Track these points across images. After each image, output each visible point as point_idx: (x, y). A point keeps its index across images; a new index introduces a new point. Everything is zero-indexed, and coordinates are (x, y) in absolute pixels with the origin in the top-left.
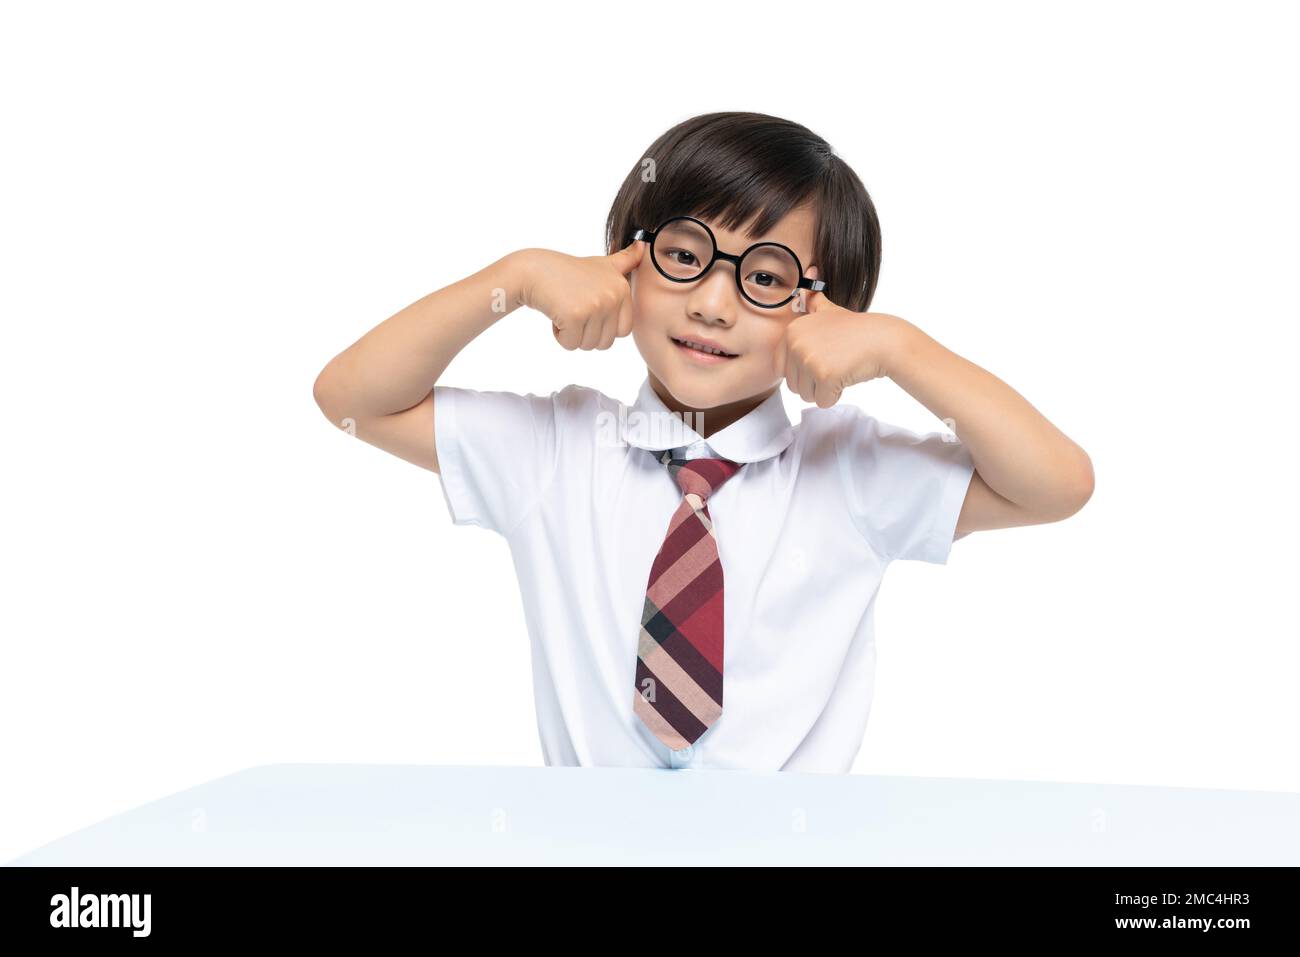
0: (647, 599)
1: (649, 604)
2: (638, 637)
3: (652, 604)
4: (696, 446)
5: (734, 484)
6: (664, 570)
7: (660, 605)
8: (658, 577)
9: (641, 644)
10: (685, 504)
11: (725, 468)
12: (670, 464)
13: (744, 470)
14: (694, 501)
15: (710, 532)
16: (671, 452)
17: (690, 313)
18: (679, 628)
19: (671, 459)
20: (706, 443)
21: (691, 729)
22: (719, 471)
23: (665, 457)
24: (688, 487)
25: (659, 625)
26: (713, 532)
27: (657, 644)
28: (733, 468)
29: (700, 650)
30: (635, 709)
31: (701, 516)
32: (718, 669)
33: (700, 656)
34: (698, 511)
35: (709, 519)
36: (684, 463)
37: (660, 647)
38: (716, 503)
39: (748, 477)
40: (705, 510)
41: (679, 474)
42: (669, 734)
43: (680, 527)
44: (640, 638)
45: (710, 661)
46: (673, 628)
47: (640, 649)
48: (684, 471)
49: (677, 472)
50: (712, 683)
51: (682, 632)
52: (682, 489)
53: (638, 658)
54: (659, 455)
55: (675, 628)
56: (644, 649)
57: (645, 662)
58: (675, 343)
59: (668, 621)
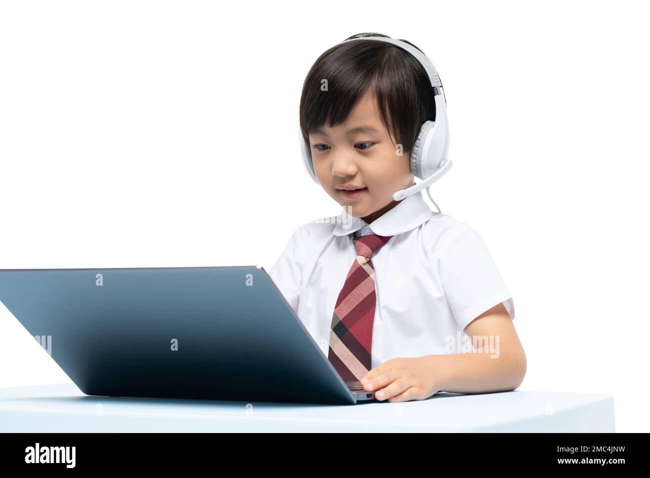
2: (329, 335)
3: (337, 317)
4: (365, 229)
5: (385, 249)
8: (341, 302)
9: (331, 339)
10: (357, 261)
12: (354, 240)
14: (361, 260)
18: (349, 330)
19: (355, 237)
20: (369, 227)
22: (377, 242)
24: (359, 252)
25: (340, 328)
26: (373, 275)
28: (385, 240)
29: (360, 341)
32: (369, 351)
33: (360, 345)
35: (373, 267)
37: (340, 340)
41: (357, 245)
45: (365, 347)
46: (347, 330)
48: (358, 242)
50: (366, 359)
51: (352, 332)
53: (330, 347)
56: (332, 342)
57: (333, 349)
58: (339, 190)
59: (344, 326)
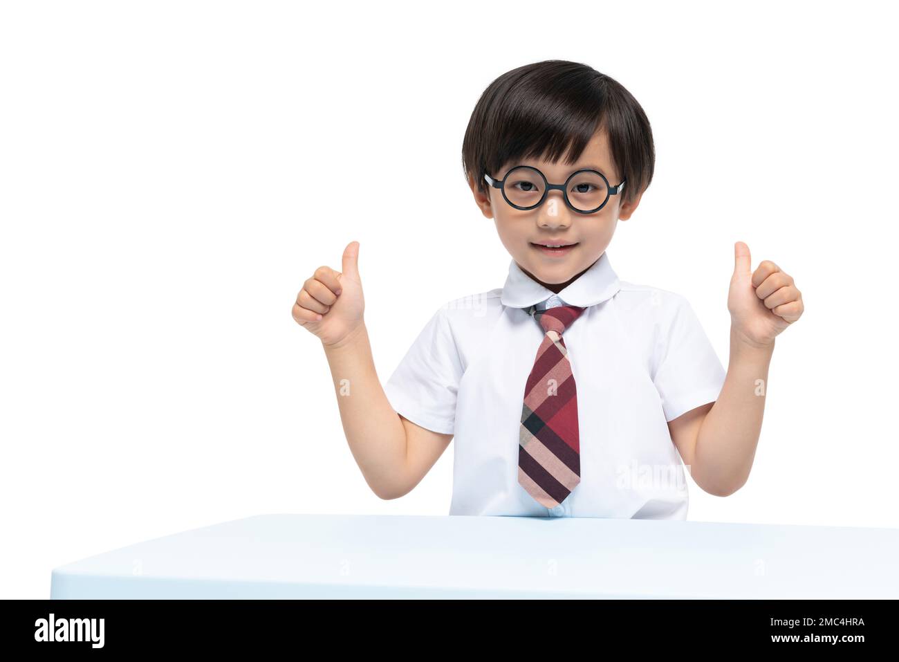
0: (524, 405)
1: (526, 408)
2: (519, 432)
4: (552, 300)
5: (580, 323)
6: (535, 384)
7: (534, 408)
8: (531, 389)
9: (522, 436)
10: (546, 339)
11: (572, 312)
12: (535, 314)
13: (587, 311)
14: (554, 336)
15: (566, 356)
16: (535, 307)
17: (541, 226)
18: (547, 424)
19: (536, 311)
20: (558, 297)
21: (559, 492)
22: (570, 314)
23: (531, 310)
24: (548, 327)
25: (533, 422)
26: (568, 356)
27: (532, 435)
28: (578, 311)
29: (563, 438)
30: (519, 481)
31: (559, 346)
32: (576, 450)
33: (563, 442)
34: (556, 342)
35: (565, 347)
36: (544, 312)
37: (535, 438)
38: (568, 336)
39: (591, 315)
40: (561, 341)
41: (541, 320)
42: (544, 497)
43: (545, 354)
44: (521, 431)
45: (570, 446)
47: (521, 439)
48: (544, 316)
49: (540, 318)
50: (573, 461)
51: (551, 426)
52: (544, 329)
53: (520, 446)
54: (528, 310)
55: (544, 424)
56: (524, 439)
57: (525, 448)
58: (534, 246)
59: (539, 419)
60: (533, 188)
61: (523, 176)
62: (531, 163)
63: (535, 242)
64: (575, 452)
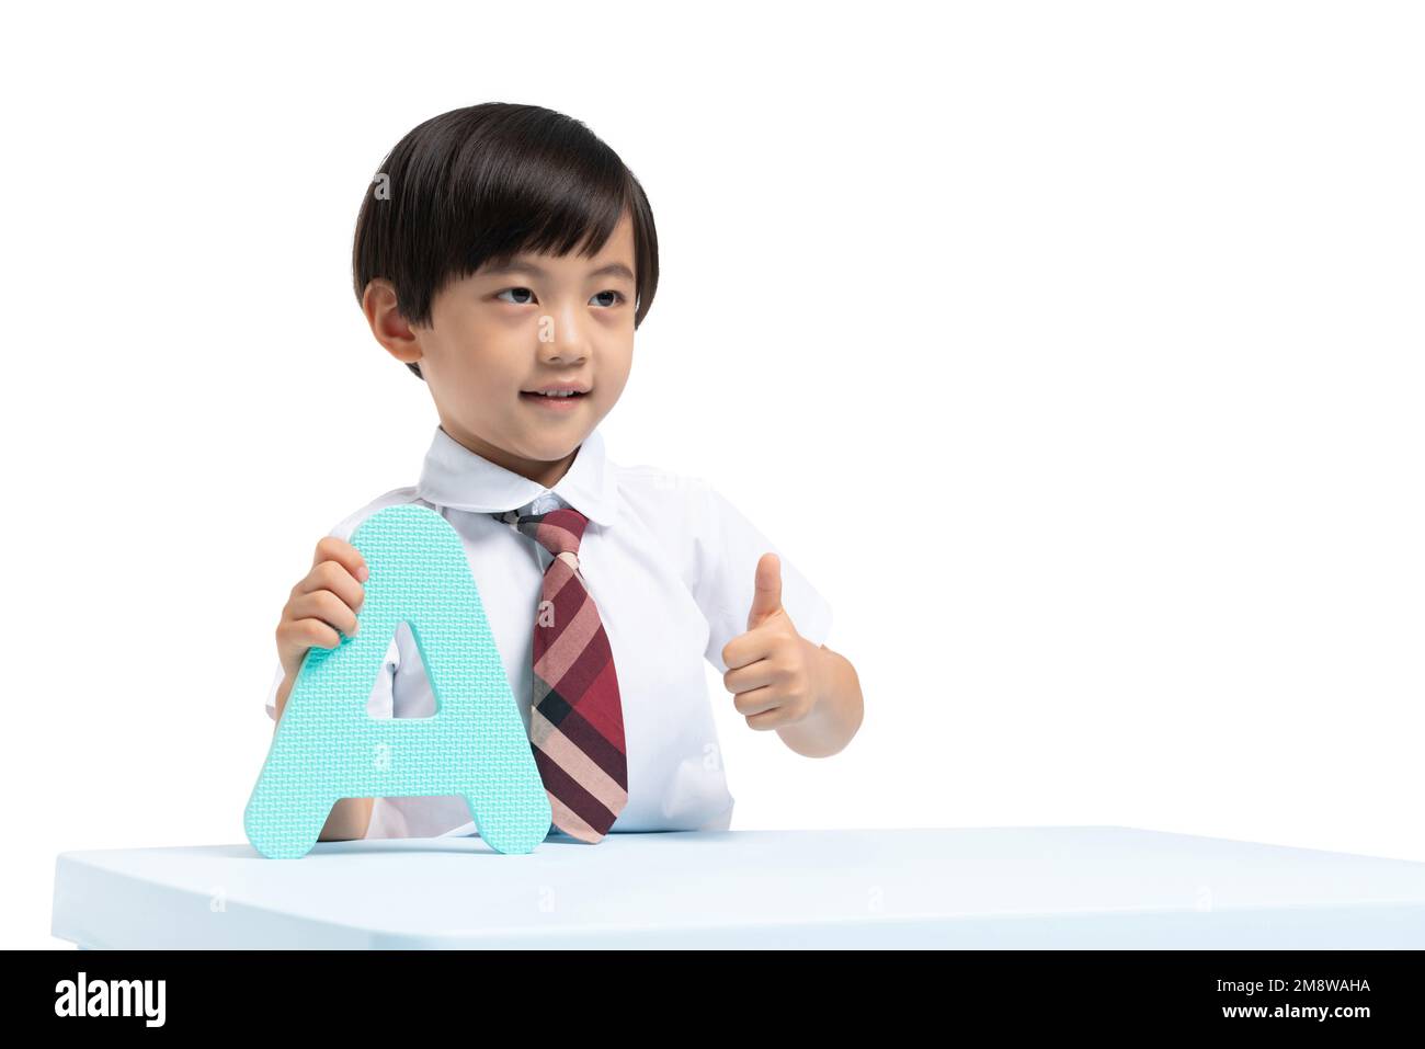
3: (543, 682)
4: (542, 498)
6: (552, 642)
7: (551, 682)
8: (545, 651)
14: (570, 560)
16: (516, 511)
17: (546, 359)
19: (519, 518)
21: (600, 818)
24: (558, 545)
25: (553, 705)
27: (553, 727)
29: (599, 730)
31: (579, 576)
32: (620, 749)
33: (601, 737)
34: (576, 571)
37: (557, 731)
41: (540, 532)
42: (578, 826)
43: (562, 591)
45: (611, 742)
47: (532, 732)
49: (536, 530)
50: (614, 762)
51: (579, 711)
53: (533, 744)
55: (571, 708)
56: (539, 734)
57: (542, 749)
58: (525, 395)
59: (562, 701)
60: (530, 300)
61: (521, 281)
62: (532, 258)
63: (527, 390)
64: (620, 753)
